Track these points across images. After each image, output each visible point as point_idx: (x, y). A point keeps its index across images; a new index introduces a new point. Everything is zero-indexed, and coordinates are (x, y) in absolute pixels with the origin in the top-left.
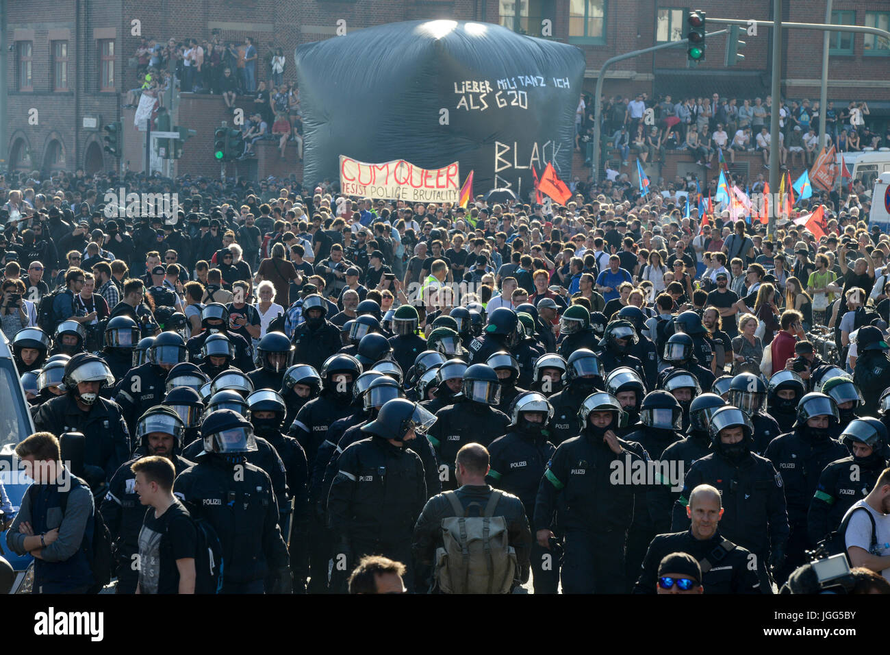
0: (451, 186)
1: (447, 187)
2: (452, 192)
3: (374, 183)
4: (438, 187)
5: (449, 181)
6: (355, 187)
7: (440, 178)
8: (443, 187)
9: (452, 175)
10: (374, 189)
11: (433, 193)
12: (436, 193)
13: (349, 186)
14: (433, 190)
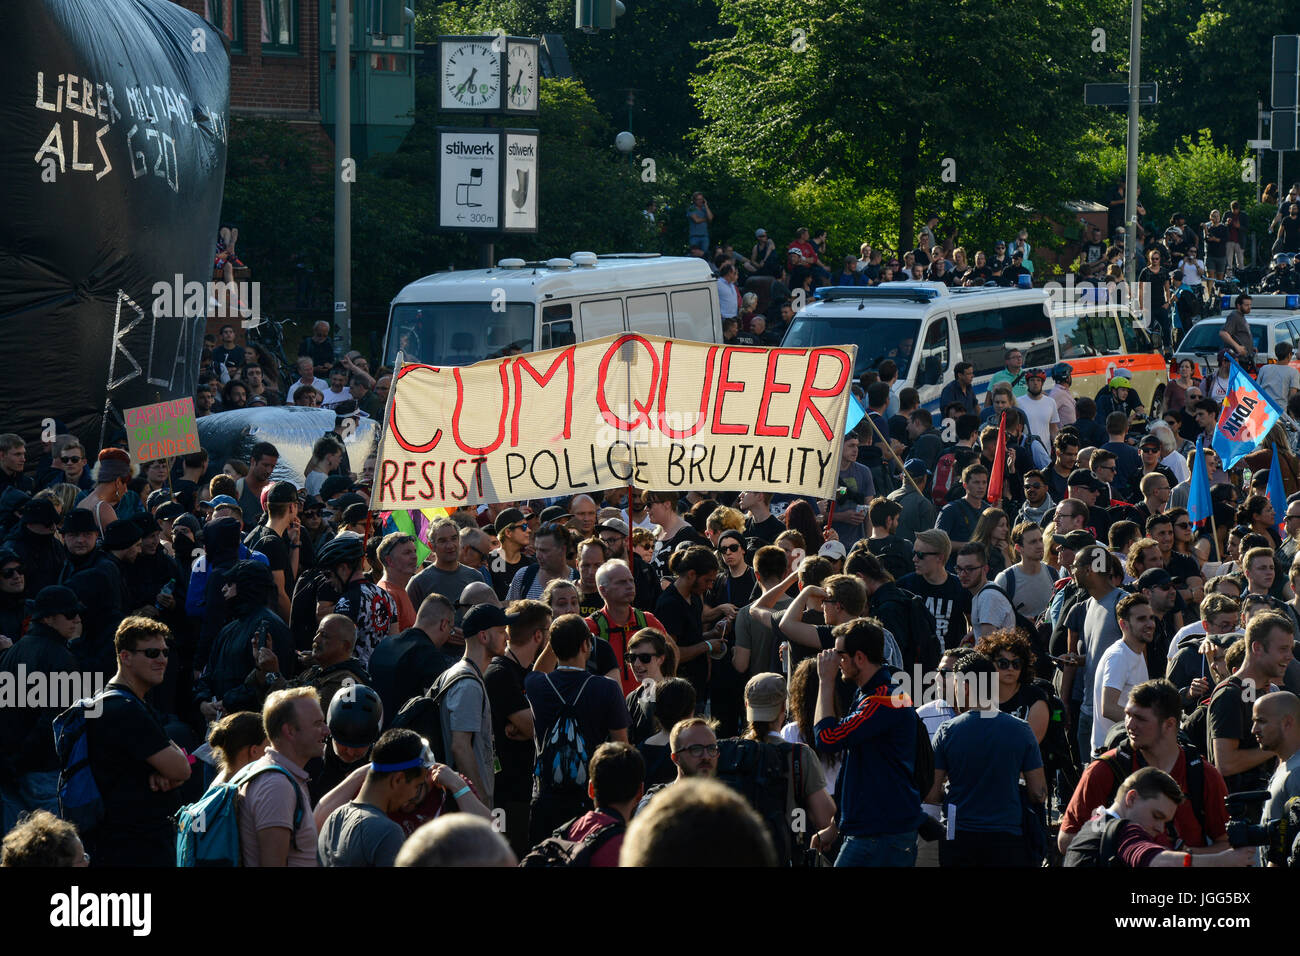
0: (811, 431)
1: (796, 435)
2: (812, 457)
3: (514, 442)
4: (762, 429)
5: (808, 415)
6: (433, 473)
7: (777, 399)
8: (781, 432)
9: (824, 393)
10: (516, 465)
11: (739, 452)
12: (751, 454)
13: (414, 473)
14: (738, 440)
